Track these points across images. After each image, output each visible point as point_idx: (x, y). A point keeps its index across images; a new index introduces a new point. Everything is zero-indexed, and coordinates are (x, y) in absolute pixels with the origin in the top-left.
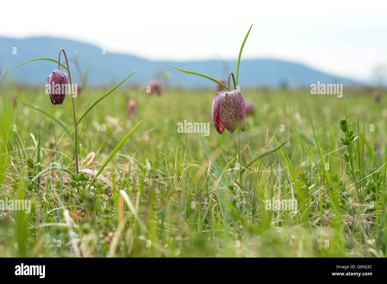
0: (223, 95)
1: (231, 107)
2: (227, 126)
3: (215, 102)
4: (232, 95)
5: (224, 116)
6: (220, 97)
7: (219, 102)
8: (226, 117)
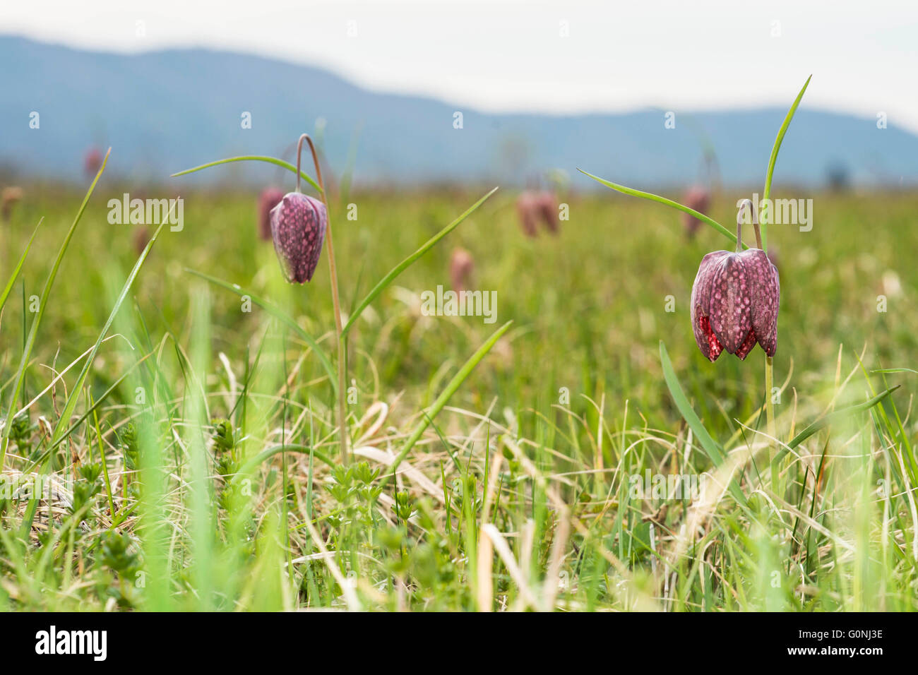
0: (722, 260)
1: (741, 294)
2: (728, 342)
3: (701, 279)
4: (744, 262)
5: (722, 317)
6: (713, 266)
7: (711, 278)
8: (726, 319)
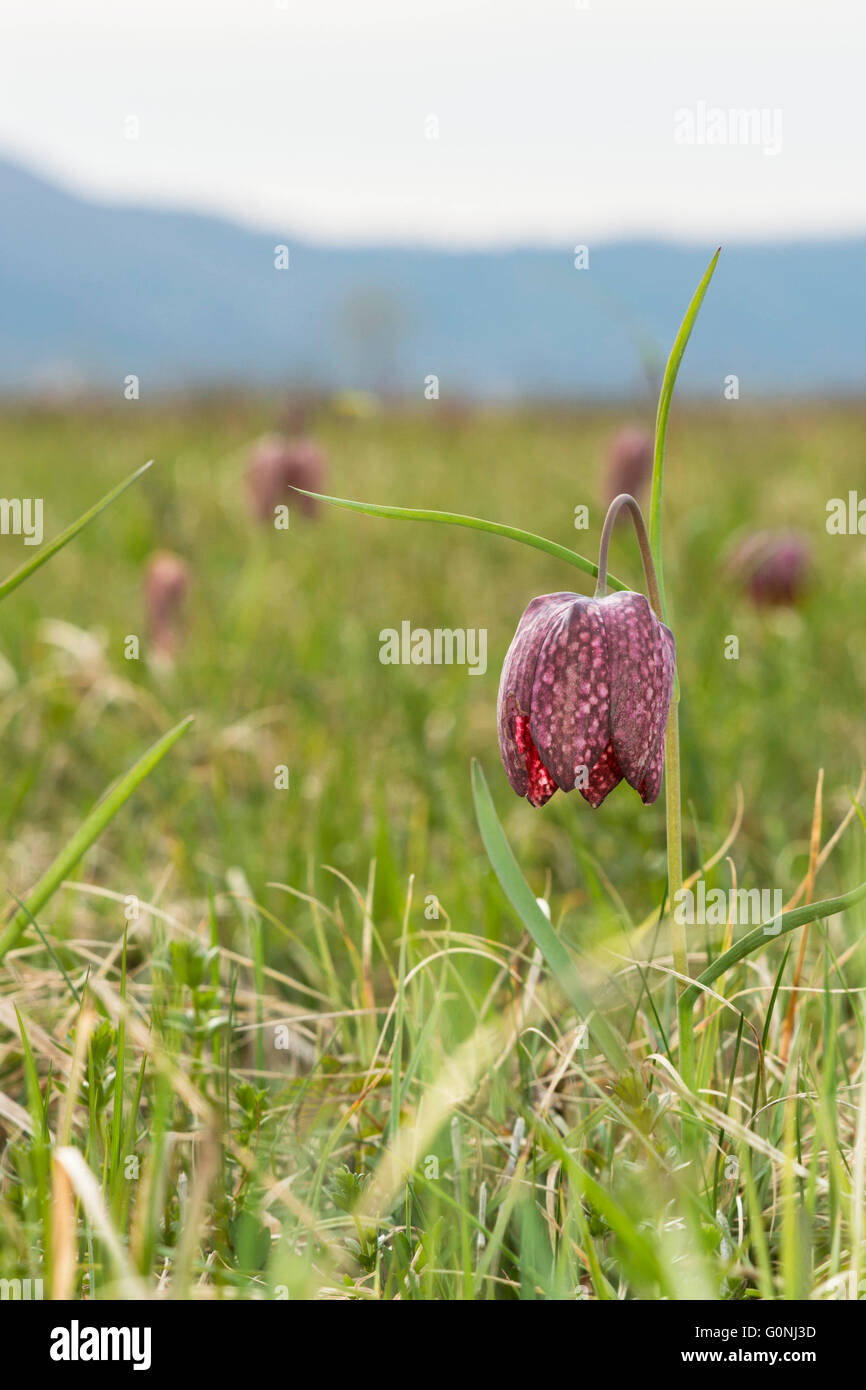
0: (560, 610)
1: (593, 676)
2: (561, 768)
3: (520, 643)
4: (605, 615)
5: (553, 718)
6: (543, 620)
7: (538, 642)
8: (560, 724)
